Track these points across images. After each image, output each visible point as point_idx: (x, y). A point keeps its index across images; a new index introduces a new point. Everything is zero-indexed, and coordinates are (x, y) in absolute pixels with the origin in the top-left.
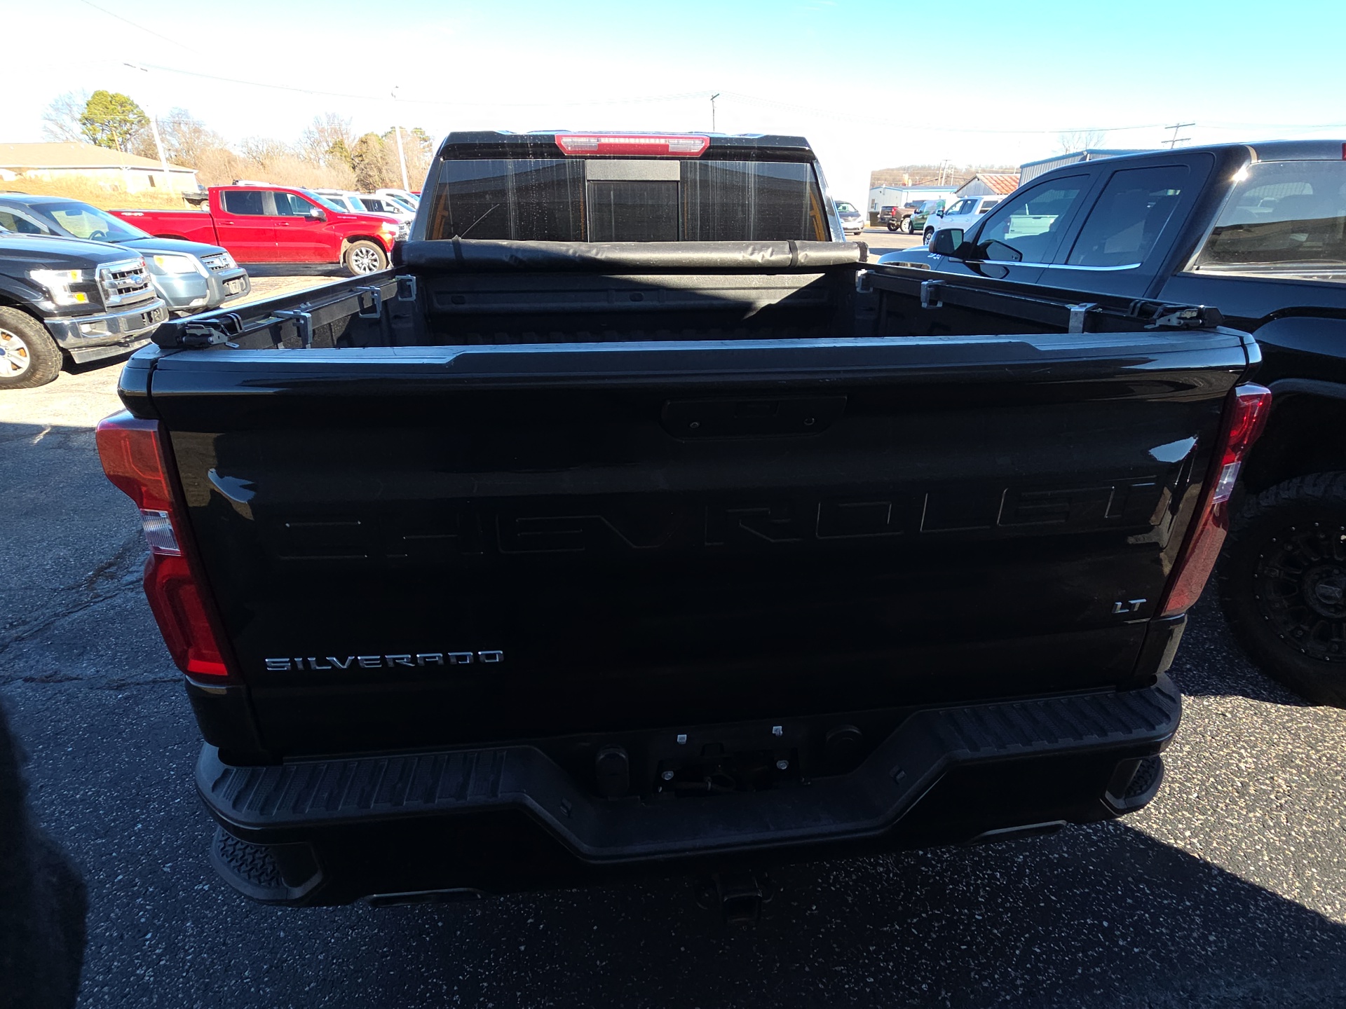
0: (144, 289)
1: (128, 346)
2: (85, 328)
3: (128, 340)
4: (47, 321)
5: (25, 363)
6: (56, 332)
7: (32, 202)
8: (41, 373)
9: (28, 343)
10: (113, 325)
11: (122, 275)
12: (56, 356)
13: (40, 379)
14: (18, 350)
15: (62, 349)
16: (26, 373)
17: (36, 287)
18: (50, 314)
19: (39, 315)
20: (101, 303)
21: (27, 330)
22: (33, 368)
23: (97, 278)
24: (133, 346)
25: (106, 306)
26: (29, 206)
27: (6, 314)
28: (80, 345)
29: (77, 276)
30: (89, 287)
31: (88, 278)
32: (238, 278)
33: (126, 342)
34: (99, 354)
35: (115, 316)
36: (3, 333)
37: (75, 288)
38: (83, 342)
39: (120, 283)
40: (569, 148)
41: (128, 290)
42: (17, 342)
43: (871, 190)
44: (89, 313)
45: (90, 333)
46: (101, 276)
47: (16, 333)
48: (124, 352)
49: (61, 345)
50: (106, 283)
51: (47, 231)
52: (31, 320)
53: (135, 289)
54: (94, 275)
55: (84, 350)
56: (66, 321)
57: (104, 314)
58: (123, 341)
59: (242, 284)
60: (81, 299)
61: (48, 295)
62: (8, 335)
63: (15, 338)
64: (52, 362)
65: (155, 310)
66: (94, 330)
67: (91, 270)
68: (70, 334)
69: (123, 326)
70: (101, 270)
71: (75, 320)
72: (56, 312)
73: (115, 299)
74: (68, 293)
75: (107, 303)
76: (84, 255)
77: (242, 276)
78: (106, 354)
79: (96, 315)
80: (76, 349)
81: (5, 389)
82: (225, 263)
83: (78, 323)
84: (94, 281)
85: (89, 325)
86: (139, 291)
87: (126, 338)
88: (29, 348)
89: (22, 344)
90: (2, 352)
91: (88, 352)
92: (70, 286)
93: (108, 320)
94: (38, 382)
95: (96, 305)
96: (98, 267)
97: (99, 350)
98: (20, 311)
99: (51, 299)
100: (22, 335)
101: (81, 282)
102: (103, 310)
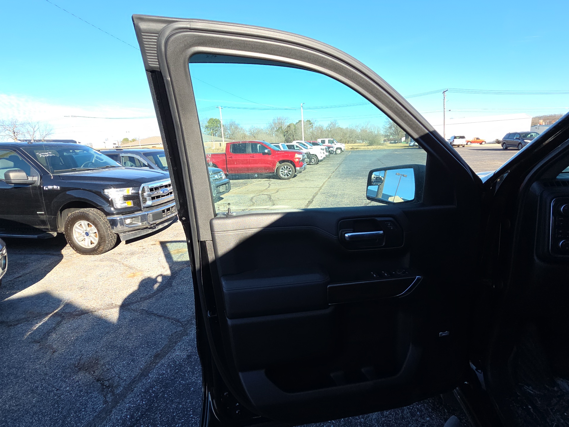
0: (169, 195)
2: (128, 221)
4: (110, 217)
5: (96, 241)
6: (113, 223)
7: (145, 152)
8: (102, 247)
9: (98, 230)
10: (144, 219)
11: (156, 188)
12: (112, 237)
13: (102, 250)
14: (94, 233)
15: (115, 234)
17: (106, 199)
18: (112, 214)
19: (107, 214)
20: (140, 206)
22: (99, 244)
23: (140, 192)
25: (142, 207)
26: (143, 154)
27: (90, 214)
28: (125, 231)
29: (129, 191)
30: (135, 198)
31: (135, 191)
32: (225, 184)
33: (151, 227)
34: (136, 234)
35: (146, 213)
36: (88, 224)
37: (127, 198)
38: (126, 229)
39: (155, 194)
41: (158, 197)
42: (94, 229)
44: (132, 212)
45: (131, 223)
46: (143, 191)
47: (93, 224)
48: (151, 232)
49: (115, 232)
50: (145, 194)
51: (147, 165)
52: (102, 217)
53: (163, 196)
54: (139, 190)
55: (127, 233)
56: (117, 217)
57: (141, 212)
58: (149, 227)
59: (226, 187)
60: (130, 204)
61: (111, 203)
62: (90, 225)
63: (93, 227)
65: (172, 207)
66: (133, 222)
67: (137, 188)
68: (119, 224)
70: (143, 187)
71: (122, 217)
72: (115, 213)
73: (149, 203)
74: (123, 201)
75: (143, 205)
77: (227, 183)
78: (140, 234)
79: (136, 213)
80: (122, 233)
82: (220, 177)
83: (124, 218)
84: (138, 193)
85: (129, 219)
86: (166, 196)
87: (152, 225)
88: (98, 233)
89: (96, 231)
90: (87, 234)
91: (129, 234)
92: (124, 197)
93: (141, 216)
94: (101, 252)
95: (137, 207)
96: (143, 185)
97: (136, 232)
98: (99, 211)
99: (113, 206)
100: (96, 226)
101: (131, 194)
102: (141, 210)
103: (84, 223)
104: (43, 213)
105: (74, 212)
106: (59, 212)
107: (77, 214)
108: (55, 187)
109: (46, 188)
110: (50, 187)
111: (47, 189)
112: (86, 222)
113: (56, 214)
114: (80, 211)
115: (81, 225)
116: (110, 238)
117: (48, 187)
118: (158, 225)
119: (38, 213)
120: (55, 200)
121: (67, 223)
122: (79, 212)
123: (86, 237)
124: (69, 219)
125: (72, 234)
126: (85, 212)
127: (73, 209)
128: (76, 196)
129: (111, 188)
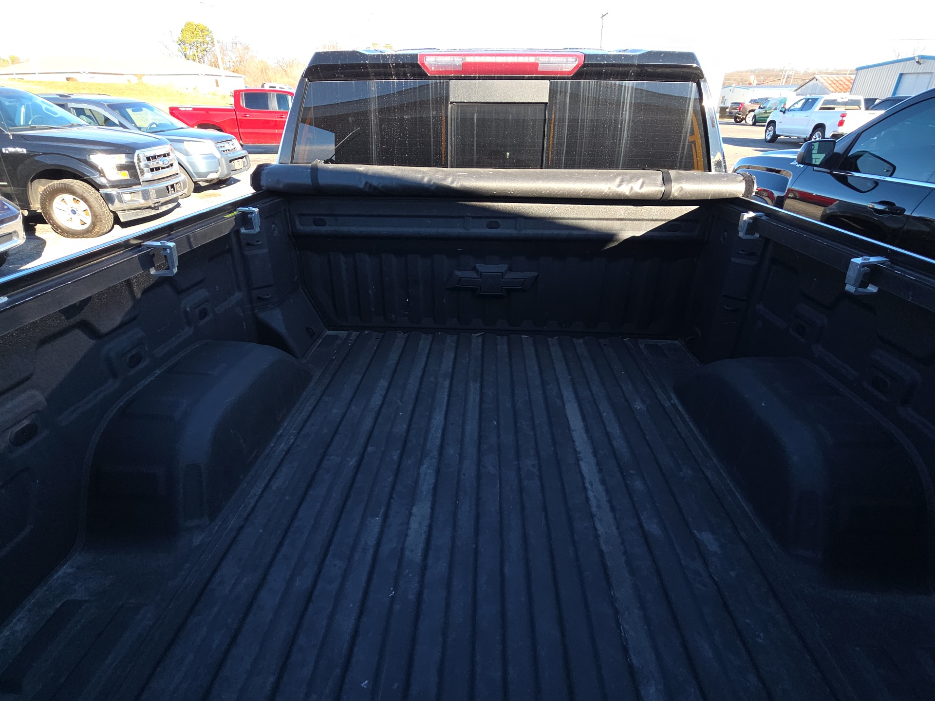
0: (170, 168)
1: (158, 209)
2: (127, 197)
3: (156, 205)
4: (102, 191)
5: (88, 220)
6: (108, 199)
7: (109, 102)
8: (99, 228)
9: (90, 207)
10: (146, 195)
11: (154, 157)
12: (108, 216)
13: (98, 232)
14: (84, 211)
15: (112, 211)
16: (90, 226)
17: (94, 167)
18: (104, 187)
19: (97, 187)
20: (139, 179)
21: (89, 197)
22: (94, 224)
23: (136, 161)
24: (161, 209)
25: (141, 181)
26: (107, 105)
27: (76, 186)
28: (123, 209)
29: (122, 159)
30: (130, 167)
31: (129, 160)
32: (242, 158)
33: (155, 207)
34: (137, 215)
35: (147, 188)
36: (74, 199)
37: (121, 168)
38: (125, 206)
39: (153, 164)
40: (433, 68)
41: (158, 169)
42: (83, 205)
43: (722, 88)
44: (130, 186)
45: (130, 200)
46: (139, 159)
47: (82, 199)
48: (155, 213)
49: (111, 209)
50: (142, 164)
51: (118, 123)
52: (92, 191)
53: (163, 168)
54: (133, 158)
55: (127, 212)
56: (114, 192)
57: (140, 186)
58: (153, 206)
59: (244, 162)
60: (125, 175)
61: (101, 173)
62: (78, 200)
63: (82, 202)
64: (106, 221)
65: (176, 184)
66: (133, 198)
67: (130, 155)
68: (116, 200)
69: (153, 195)
70: (138, 155)
71: (120, 191)
72: (108, 185)
73: (148, 176)
74: (116, 171)
75: (142, 179)
76: (128, 144)
77: (245, 156)
78: (142, 215)
79: (134, 187)
80: (121, 212)
81: (76, 238)
82: (233, 147)
83: (122, 193)
84: (133, 162)
85: (129, 194)
86: (166, 169)
87: (155, 203)
88: (91, 210)
89: (86, 207)
90: (74, 212)
91: (129, 213)
92: (117, 166)
93: (142, 191)
94: (97, 234)
95: (135, 180)
96: (137, 152)
97: (137, 212)
98: (85, 184)
99: (104, 176)
100: (86, 201)
101: (125, 163)
102: (139, 184)
103: (69, 197)
104: (6, 183)
105: (52, 183)
106: (30, 182)
107: (56, 187)
108: (19, 150)
109: (6, 150)
110: (11, 150)
111: (7, 152)
112: (71, 197)
113: (26, 186)
114: (61, 182)
115: (63, 199)
116: (106, 217)
117: (8, 150)
118: (163, 204)
120: (20, 167)
121: (44, 197)
122: (60, 183)
123: (73, 215)
124: (46, 193)
125: (52, 212)
126: (67, 183)
127: (43, 181)
128: (48, 162)
129: (97, 153)
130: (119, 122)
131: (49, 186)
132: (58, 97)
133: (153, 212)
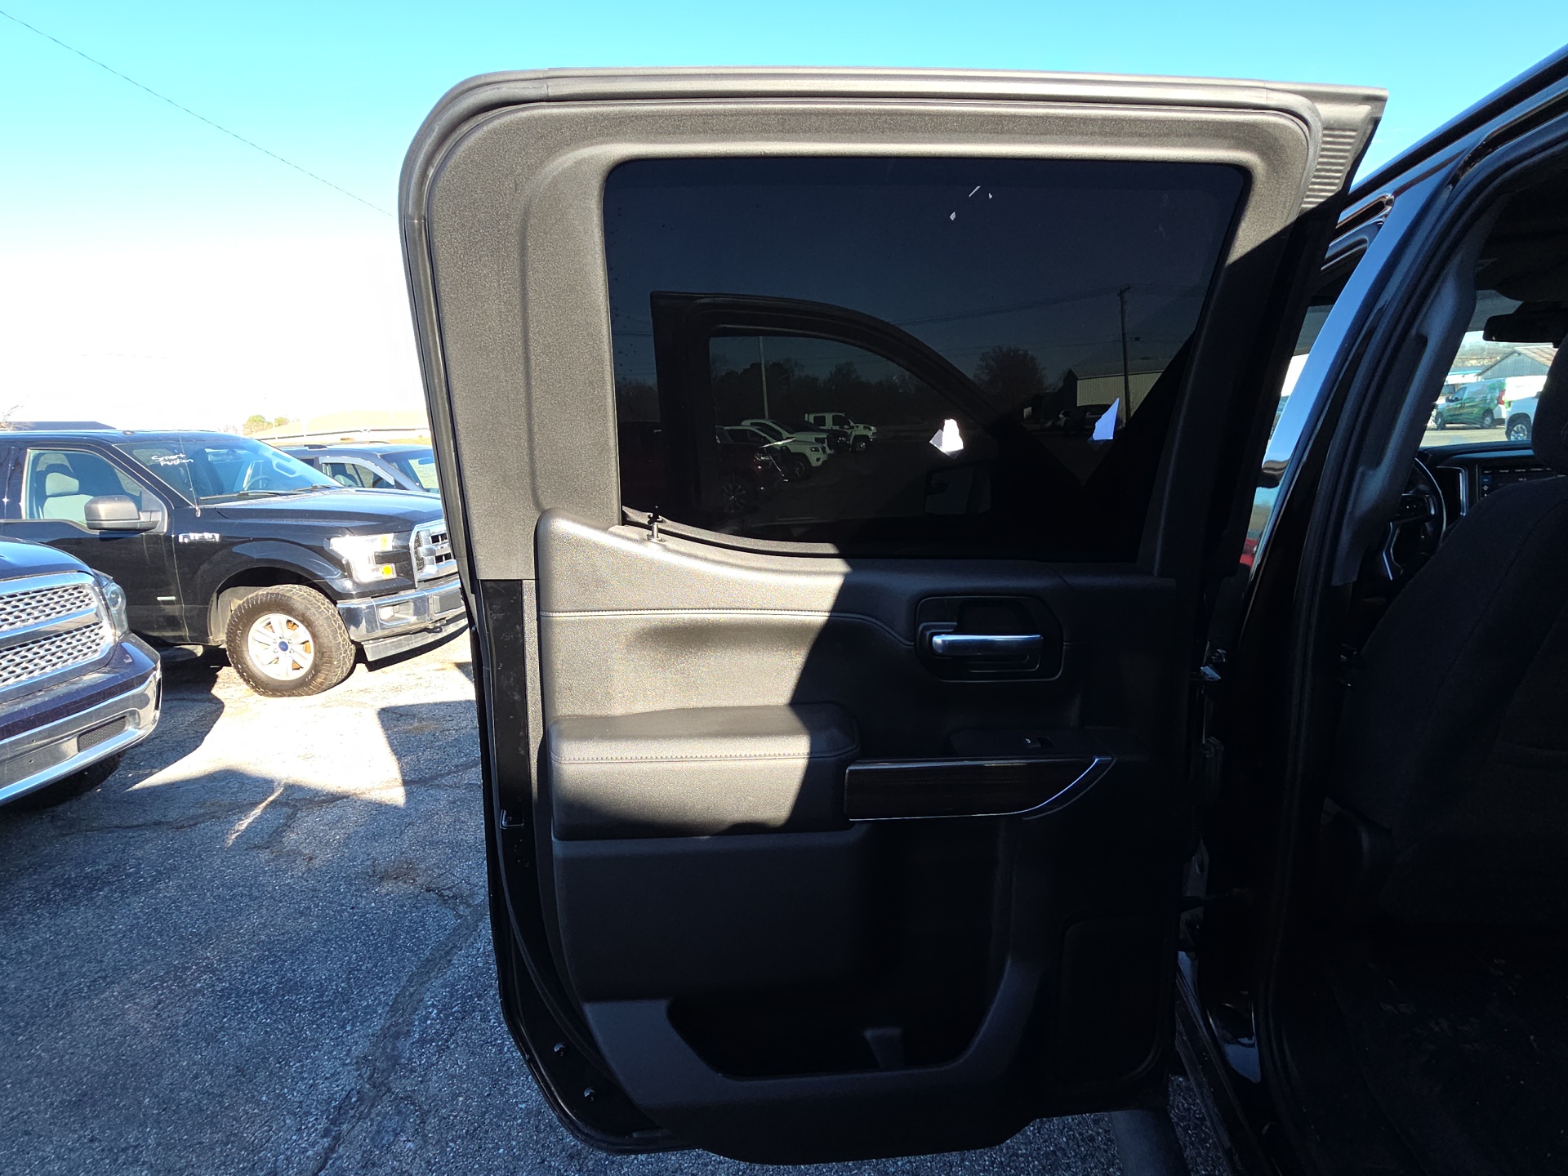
1: (441, 631)
2: (385, 613)
3: (438, 624)
4: (341, 604)
5: (307, 661)
8: (323, 676)
9: (314, 636)
10: (420, 607)
12: (345, 651)
13: (322, 684)
14: (303, 643)
15: (353, 642)
16: (309, 672)
17: (335, 561)
18: (347, 596)
19: (333, 596)
20: (412, 577)
21: (315, 617)
22: (316, 669)
23: (412, 544)
24: (445, 631)
25: (416, 580)
26: (381, 456)
27: (295, 597)
28: (374, 636)
29: (386, 542)
30: (400, 557)
31: (400, 543)
33: (436, 628)
34: (400, 645)
35: (426, 594)
36: (289, 621)
37: (383, 558)
38: (379, 631)
42: (302, 633)
44: (394, 591)
45: (393, 619)
46: (418, 541)
47: (302, 622)
48: (433, 640)
49: (352, 638)
50: (422, 550)
51: (393, 483)
52: (323, 604)
54: (408, 540)
55: (382, 642)
56: (363, 604)
57: (413, 591)
58: (431, 627)
60: (388, 572)
61: (346, 570)
62: (294, 624)
63: (302, 628)
64: (339, 661)
66: (396, 615)
67: (404, 535)
68: (365, 620)
69: (434, 606)
70: (418, 532)
71: (374, 602)
72: (354, 593)
73: (431, 570)
74: (373, 565)
75: (418, 576)
76: (407, 513)
78: (409, 644)
79: (402, 593)
80: (371, 642)
81: (281, 696)
83: (378, 606)
84: (408, 547)
85: (390, 608)
87: (436, 621)
88: (314, 642)
89: (308, 637)
90: (284, 646)
91: (386, 644)
92: (376, 557)
93: (415, 601)
94: (318, 689)
95: (406, 578)
96: (417, 528)
97: (400, 640)
98: (314, 592)
99: (350, 576)
100: (309, 624)
101: (391, 549)
102: (413, 587)
103: (278, 619)
104: (173, 598)
105: (254, 594)
106: (215, 595)
107: (261, 599)
108: (208, 536)
109: (184, 538)
110: (195, 536)
111: (186, 541)
112: (283, 618)
113: (206, 601)
114: (270, 592)
115: (269, 623)
116: (341, 654)
117: (189, 537)
118: (450, 622)
119: (159, 599)
120: (205, 566)
121: (235, 621)
122: (268, 593)
123: (281, 653)
124: (241, 612)
125: (244, 649)
126: (281, 592)
127: (242, 589)
128: (255, 556)
129: (344, 534)
130: (396, 481)
131: (247, 599)
132: (307, 448)
133: (430, 638)
